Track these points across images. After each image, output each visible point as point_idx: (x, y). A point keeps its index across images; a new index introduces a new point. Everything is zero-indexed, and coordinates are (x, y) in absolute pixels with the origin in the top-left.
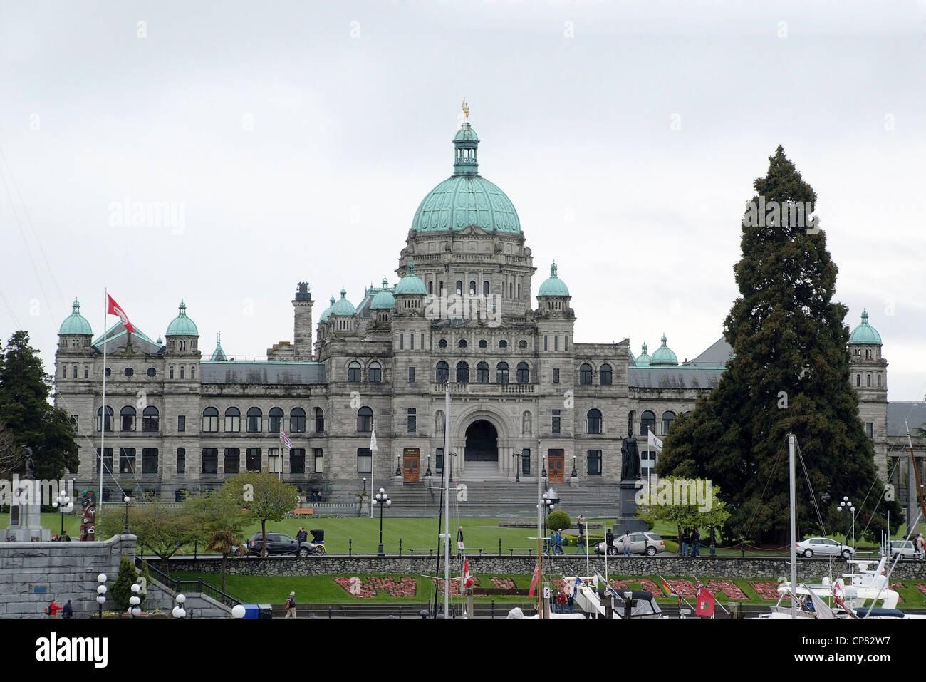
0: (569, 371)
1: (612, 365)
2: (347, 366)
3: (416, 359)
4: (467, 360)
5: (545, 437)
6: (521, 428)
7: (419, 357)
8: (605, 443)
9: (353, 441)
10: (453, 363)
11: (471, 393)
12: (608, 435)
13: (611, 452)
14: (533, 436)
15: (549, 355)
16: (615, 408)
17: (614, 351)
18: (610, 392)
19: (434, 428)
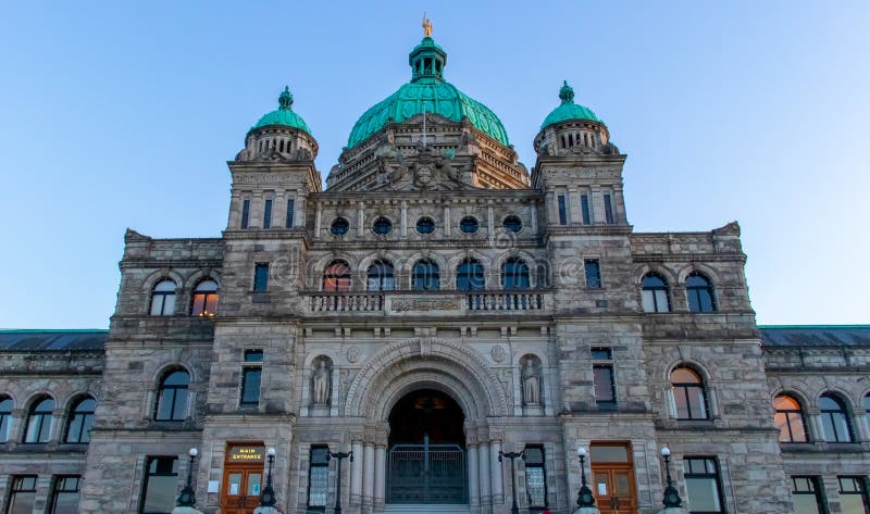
0: (622, 262)
1: (711, 272)
2: (147, 285)
3: (272, 245)
4: (389, 256)
5: (580, 409)
6: (517, 394)
7: (279, 242)
8: (723, 438)
9: (136, 439)
10: (359, 262)
11: (394, 313)
12: (726, 420)
13: (741, 461)
14: (549, 412)
15: (574, 230)
16: (734, 359)
17: (709, 248)
18: (718, 327)
19: (306, 395)
